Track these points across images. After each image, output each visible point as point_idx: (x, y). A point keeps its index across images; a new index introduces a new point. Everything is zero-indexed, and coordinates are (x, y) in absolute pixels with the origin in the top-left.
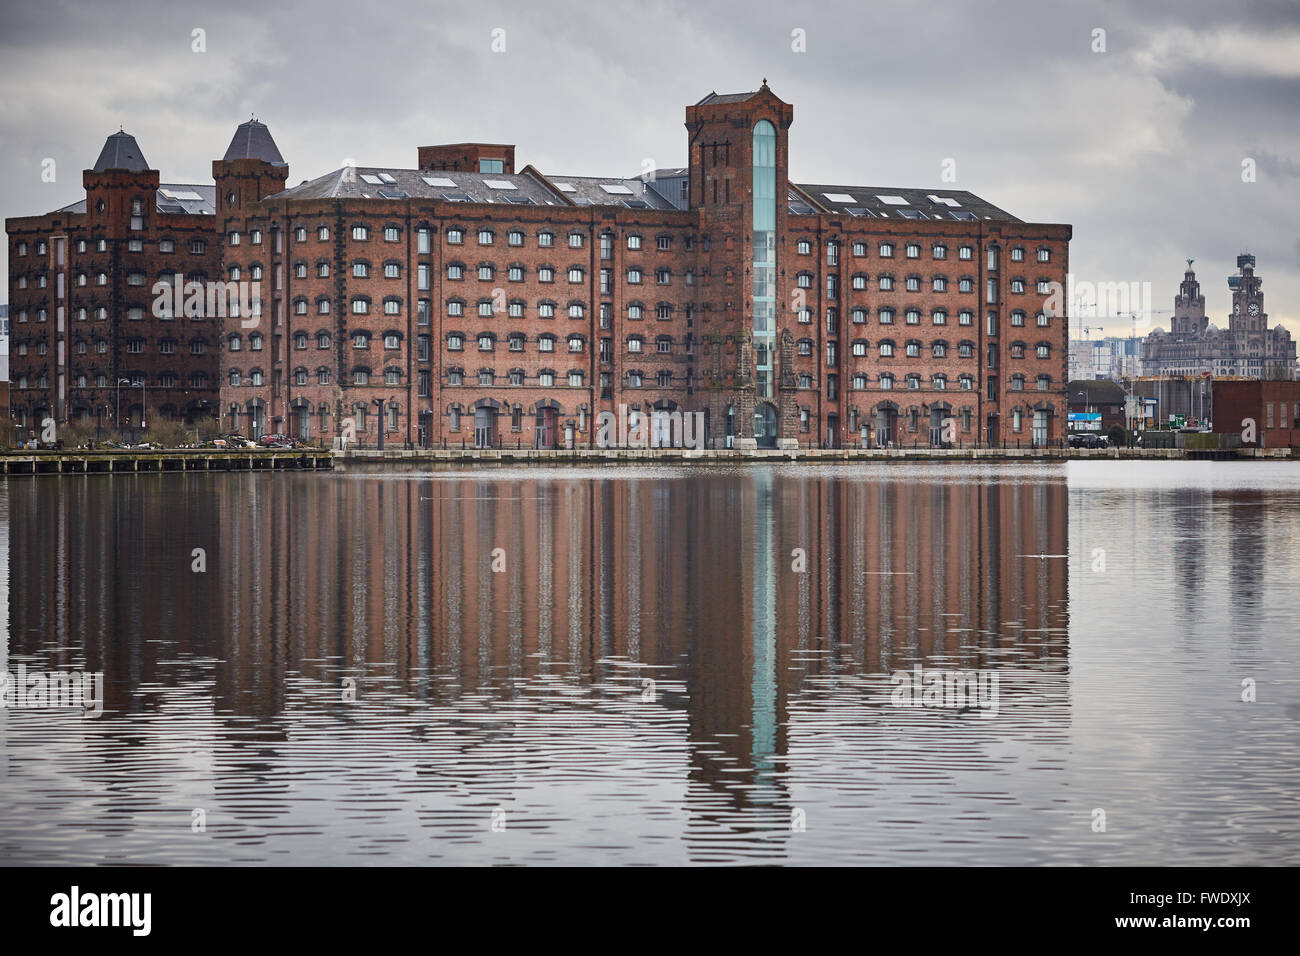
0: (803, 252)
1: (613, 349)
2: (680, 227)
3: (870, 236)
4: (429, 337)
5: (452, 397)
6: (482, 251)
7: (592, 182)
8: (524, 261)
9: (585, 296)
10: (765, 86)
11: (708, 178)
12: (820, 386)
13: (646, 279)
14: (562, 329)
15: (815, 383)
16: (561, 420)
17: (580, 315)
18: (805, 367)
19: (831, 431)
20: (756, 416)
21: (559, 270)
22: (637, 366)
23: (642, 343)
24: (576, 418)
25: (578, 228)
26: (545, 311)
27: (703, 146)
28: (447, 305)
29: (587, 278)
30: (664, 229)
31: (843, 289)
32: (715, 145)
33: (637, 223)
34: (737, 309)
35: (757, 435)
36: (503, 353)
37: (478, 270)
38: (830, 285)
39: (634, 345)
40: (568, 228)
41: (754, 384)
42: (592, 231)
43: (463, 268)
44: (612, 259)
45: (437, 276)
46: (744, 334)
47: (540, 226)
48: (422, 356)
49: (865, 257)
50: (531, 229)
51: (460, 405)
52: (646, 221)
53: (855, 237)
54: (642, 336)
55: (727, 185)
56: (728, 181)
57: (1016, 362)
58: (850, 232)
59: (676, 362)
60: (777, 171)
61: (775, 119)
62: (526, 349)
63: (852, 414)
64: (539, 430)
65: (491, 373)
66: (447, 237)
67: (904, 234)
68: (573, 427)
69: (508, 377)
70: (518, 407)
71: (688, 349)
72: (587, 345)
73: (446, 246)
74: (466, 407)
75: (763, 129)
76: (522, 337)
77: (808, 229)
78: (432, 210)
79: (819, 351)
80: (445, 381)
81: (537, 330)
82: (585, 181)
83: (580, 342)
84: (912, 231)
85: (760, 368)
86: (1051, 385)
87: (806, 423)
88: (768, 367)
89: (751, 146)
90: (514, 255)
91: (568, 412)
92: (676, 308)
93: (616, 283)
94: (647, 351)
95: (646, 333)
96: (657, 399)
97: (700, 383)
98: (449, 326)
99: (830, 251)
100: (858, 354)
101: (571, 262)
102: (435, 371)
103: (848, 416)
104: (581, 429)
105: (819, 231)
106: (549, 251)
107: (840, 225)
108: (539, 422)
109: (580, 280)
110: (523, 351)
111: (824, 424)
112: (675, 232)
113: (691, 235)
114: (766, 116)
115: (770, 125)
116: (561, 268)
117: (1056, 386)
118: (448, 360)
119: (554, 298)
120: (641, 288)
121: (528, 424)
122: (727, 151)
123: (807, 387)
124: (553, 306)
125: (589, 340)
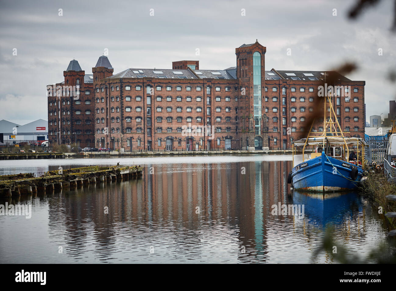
0: (274, 91)
1: (211, 121)
2: (233, 84)
3: (297, 86)
4: (151, 118)
5: (158, 136)
6: (168, 93)
7: (209, 71)
8: (181, 95)
9: (202, 105)
10: (257, 42)
11: (241, 69)
12: (280, 131)
13: (222, 100)
14: (194, 115)
15: (279, 130)
16: (194, 142)
17: (200, 111)
18: (275, 125)
19: (285, 144)
20: (256, 140)
21: (193, 98)
22: (219, 126)
23: (221, 119)
24: (199, 142)
25: (199, 85)
26: (189, 110)
27: (240, 60)
28: (157, 109)
29: (203, 100)
30: (228, 85)
31: (288, 102)
32: (243, 60)
33: (219, 83)
34: (249, 108)
35: (255, 146)
36: (175, 123)
37: (166, 98)
38: (284, 100)
39: (219, 120)
40: (196, 85)
41: (254, 131)
42: (204, 86)
43: (162, 98)
44: (211, 94)
45: (153, 101)
46: (250, 116)
47: (187, 85)
48: (148, 124)
49: (295, 92)
50: (184, 86)
51: (161, 138)
52: (222, 83)
53: (292, 86)
54: (220, 117)
55: (246, 71)
56: (246, 70)
57: (347, 123)
58: (290, 85)
59: (232, 124)
60: (261, 67)
61: (261, 52)
62: (182, 121)
63: (291, 139)
64: (188, 145)
65: (171, 128)
66: (156, 88)
67: (308, 85)
68: (199, 144)
69: (177, 130)
70: (180, 138)
71: (236, 120)
72: (203, 120)
73: (156, 91)
74: (163, 139)
75: (256, 55)
76: (181, 118)
77: (276, 84)
78: (151, 81)
79: (280, 120)
80: (156, 131)
81: (186, 115)
82: (207, 71)
83: (200, 119)
84: (311, 84)
85: (256, 126)
86: (359, 129)
87: (276, 142)
88: (259, 126)
89: (253, 60)
90: (178, 94)
91: (197, 140)
92: (232, 108)
93: (212, 101)
94: (223, 121)
95: (222, 116)
96: (226, 136)
97: (240, 131)
98: (157, 115)
99: (284, 90)
100: (293, 121)
101: (197, 95)
102: (152, 128)
103: (290, 140)
104: (201, 145)
105: (280, 85)
106: (189, 92)
107: (286, 82)
108: (188, 143)
109: (200, 100)
110: (182, 122)
111: (282, 142)
112: (231, 86)
113: (237, 86)
114: (257, 51)
115: (259, 53)
116: (194, 97)
117: (361, 130)
118: (157, 125)
119: (192, 106)
120: (220, 103)
121: (184, 144)
122: (246, 61)
123: (276, 131)
124: (191, 108)
125: (203, 118)
